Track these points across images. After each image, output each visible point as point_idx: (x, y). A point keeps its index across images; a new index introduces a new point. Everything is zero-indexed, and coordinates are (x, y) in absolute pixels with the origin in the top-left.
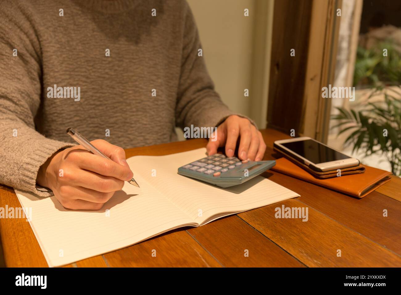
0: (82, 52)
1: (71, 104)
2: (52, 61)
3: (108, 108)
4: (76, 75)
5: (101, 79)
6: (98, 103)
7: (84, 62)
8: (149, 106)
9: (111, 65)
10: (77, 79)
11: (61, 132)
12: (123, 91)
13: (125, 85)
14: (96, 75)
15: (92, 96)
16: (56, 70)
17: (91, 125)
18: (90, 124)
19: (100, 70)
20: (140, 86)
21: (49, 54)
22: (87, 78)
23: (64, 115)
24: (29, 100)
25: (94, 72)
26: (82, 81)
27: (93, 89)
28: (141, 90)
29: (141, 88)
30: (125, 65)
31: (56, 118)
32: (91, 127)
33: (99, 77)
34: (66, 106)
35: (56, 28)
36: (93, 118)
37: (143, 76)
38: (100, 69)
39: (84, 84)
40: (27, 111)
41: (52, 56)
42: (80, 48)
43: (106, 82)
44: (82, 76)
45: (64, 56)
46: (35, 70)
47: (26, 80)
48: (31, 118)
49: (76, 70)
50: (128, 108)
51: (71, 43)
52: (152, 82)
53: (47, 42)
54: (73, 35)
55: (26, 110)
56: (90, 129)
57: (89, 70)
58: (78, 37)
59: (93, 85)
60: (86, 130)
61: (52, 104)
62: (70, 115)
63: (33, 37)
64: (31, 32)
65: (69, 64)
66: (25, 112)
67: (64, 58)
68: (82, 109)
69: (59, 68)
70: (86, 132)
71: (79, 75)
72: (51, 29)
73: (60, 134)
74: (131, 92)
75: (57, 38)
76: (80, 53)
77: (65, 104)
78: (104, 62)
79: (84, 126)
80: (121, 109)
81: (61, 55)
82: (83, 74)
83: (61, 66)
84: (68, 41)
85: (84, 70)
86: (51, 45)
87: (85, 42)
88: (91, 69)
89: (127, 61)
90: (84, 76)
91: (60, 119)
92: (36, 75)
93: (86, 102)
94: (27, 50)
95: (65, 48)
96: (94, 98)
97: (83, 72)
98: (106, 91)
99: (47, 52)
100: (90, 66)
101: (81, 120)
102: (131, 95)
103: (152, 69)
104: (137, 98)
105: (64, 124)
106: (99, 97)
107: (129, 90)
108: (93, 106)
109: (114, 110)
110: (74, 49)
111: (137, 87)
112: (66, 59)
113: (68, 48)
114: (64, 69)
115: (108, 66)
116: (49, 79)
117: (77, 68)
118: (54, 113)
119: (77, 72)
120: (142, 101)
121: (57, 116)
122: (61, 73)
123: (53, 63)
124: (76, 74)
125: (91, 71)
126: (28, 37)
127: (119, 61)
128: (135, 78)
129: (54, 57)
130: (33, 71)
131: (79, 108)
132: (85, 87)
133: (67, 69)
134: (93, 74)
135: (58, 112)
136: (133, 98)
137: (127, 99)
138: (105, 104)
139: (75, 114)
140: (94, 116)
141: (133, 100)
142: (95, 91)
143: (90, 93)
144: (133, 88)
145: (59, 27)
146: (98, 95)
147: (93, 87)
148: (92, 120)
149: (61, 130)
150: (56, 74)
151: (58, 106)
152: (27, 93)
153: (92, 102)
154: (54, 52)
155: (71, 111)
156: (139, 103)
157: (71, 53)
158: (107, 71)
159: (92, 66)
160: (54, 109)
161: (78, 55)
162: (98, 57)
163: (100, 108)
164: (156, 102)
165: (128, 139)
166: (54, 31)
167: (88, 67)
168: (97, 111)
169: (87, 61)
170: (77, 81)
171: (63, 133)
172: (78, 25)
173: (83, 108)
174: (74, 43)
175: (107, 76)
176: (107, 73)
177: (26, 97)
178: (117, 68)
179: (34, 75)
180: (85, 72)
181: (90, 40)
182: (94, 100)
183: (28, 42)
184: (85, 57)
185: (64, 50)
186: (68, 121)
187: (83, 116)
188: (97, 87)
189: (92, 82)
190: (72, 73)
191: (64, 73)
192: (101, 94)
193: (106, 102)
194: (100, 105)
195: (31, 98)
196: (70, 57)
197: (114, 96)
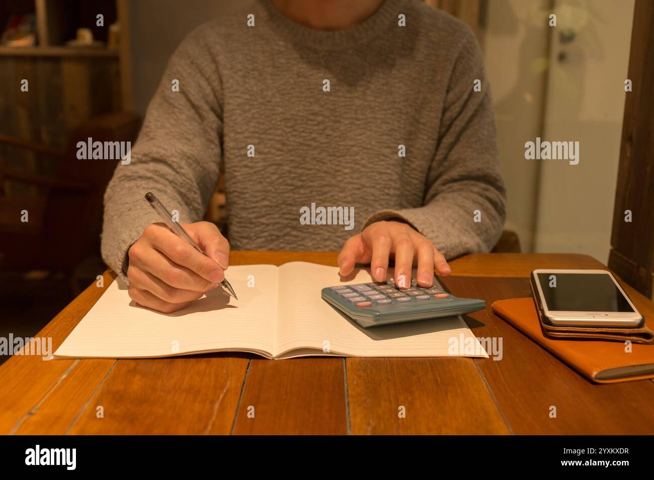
0: (279, 106)
1: (258, 180)
2: (234, 118)
3: (314, 193)
4: (269, 140)
5: (305, 148)
6: (300, 183)
7: (281, 121)
8: (373, 195)
9: (321, 127)
10: (268, 145)
11: (243, 220)
12: (338, 168)
13: (340, 159)
14: (298, 140)
15: (290, 172)
16: (239, 130)
17: (287, 216)
18: (285, 214)
19: (304, 134)
20: (363, 162)
21: (231, 107)
22: (284, 144)
23: (247, 195)
24: (198, 168)
25: (295, 136)
26: (275, 148)
27: (292, 161)
28: (363, 169)
29: (364, 166)
30: (342, 128)
31: (236, 199)
32: (287, 219)
33: (302, 144)
34: (251, 183)
35: (248, 73)
36: (290, 205)
37: (369, 146)
38: (303, 132)
39: (279, 153)
40: (190, 183)
41: (235, 110)
42: (278, 100)
43: (311, 152)
44: (276, 140)
45: (254, 111)
46: (212, 129)
47: (198, 141)
48: (195, 193)
49: (269, 132)
50: (342, 195)
51: (265, 93)
52: (382, 157)
53: (231, 90)
54: (269, 82)
55: (188, 181)
56: (286, 222)
57: (286, 133)
58: (276, 85)
59: (292, 155)
60: (278, 223)
61: (231, 178)
62: (255, 197)
63: (216, 84)
64: (214, 77)
65: (258, 123)
66: (188, 183)
67: (254, 114)
68: (273, 190)
69: (244, 128)
70: (279, 225)
71: (271, 140)
72: (240, 73)
73: (241, 222)
74: (347, 171)
75: (247, 86)
76: (276, 108)
77: (250, 181)
78: (310, 123)
79: (277, 216)
80: (332, 196)
81: (249, 110)
82: (277, 138)
83: (248, 125)
84: (262, 91)
85: (279, 132)
86: (237, 94)
87: (285, 92)
88: (290, 132)
89: (347, 122)
90: (279, 141)
91: (242, 201)
92: (214, 135)
93: (280, 181)
94: (207, 102)
95: (256, 100)
96: (293, 175)
97: (278, 135)
98: (312, 167)
99: (229, 104)
100: (288, 127)
101: (271, 207)
102: (347, 176)
103: (385, 137)
104: (355, 181)
105: (247, 209)
106: (301, 175)
107: (346, 168)
108: (292, 188)
109: (321, 197)
110: (269, 102)
111: (357, 164)
112: (256, 115)
113: (260, 100)
114: (252, 129)
115: (316, 128)
116: (228, 143)
117: (270, 129)
118: (235, 191)
119: (269, 134)
120: (363, 186)
121: (237, 196)
122: (247, 135)
123: (235, 120)
124: (269, 137)
125: (289, 135)
126: (209, 84)
127: (334, 122)
128: (355, 149)
129: (238, 112)
130: (209, 130)
131: (269, 188)
132: (280, 158)
133: (257, 130)
134: (292, 139)
135: (239, 190)
136: (351, 180)
137: (341, 181)
138: (310, 187)
139: (263, 197)
140: (292, 202)
141: (350, 183)
142: (295, 165)
143: (287, 168)
144: (351, 165)
145: (253, 70)
146: (299, 171)
147: (292, 158)
148: (289, 208)
149: (241, 218)
150: (238, 136)
151: (239, 182)
152: (196, 159)
153: (290, 182)
154: (238, 105)
155: (259, 191)
156: (358, 189)
157: (263, 107)
158: (314, 135)
159: (292, 127)
160: (233, 186)
161: (273, 110)
162: (301, 114)
163: (302, 191)
164: (386, 191)
165: (335, 244)
166: (244, 77)
167: (286, 129)
168: (297, 196)
169: (285, 119)
170: (269, 147)
171: (245, 223)
172: (278, 67)
173: (276, 189)
174: (270, 94)
175: (314, 144)
176: (314, 139)
177: (195, 165)
178: (331, 132)
179: (211, 136)
180: (281, 135)
181: (293, 88)
182: (293, 178)
183: (208, 90)
184: (283, 113)
185: (255, 103)
186: (253, 205)
187: (274, 200)
188: (298, 159)
189: (290, 151)
190: (263, 136)
191: (251, 135)
192: (303, 171)
193: (311, 184)
194: (302, 187)
195: (201, 167)
196: (262, 112)
197: (324, 175)
